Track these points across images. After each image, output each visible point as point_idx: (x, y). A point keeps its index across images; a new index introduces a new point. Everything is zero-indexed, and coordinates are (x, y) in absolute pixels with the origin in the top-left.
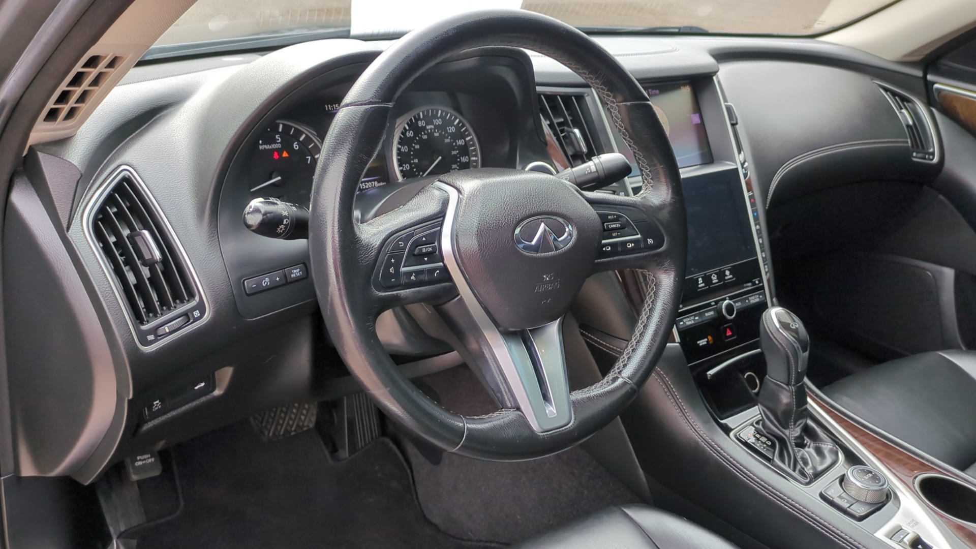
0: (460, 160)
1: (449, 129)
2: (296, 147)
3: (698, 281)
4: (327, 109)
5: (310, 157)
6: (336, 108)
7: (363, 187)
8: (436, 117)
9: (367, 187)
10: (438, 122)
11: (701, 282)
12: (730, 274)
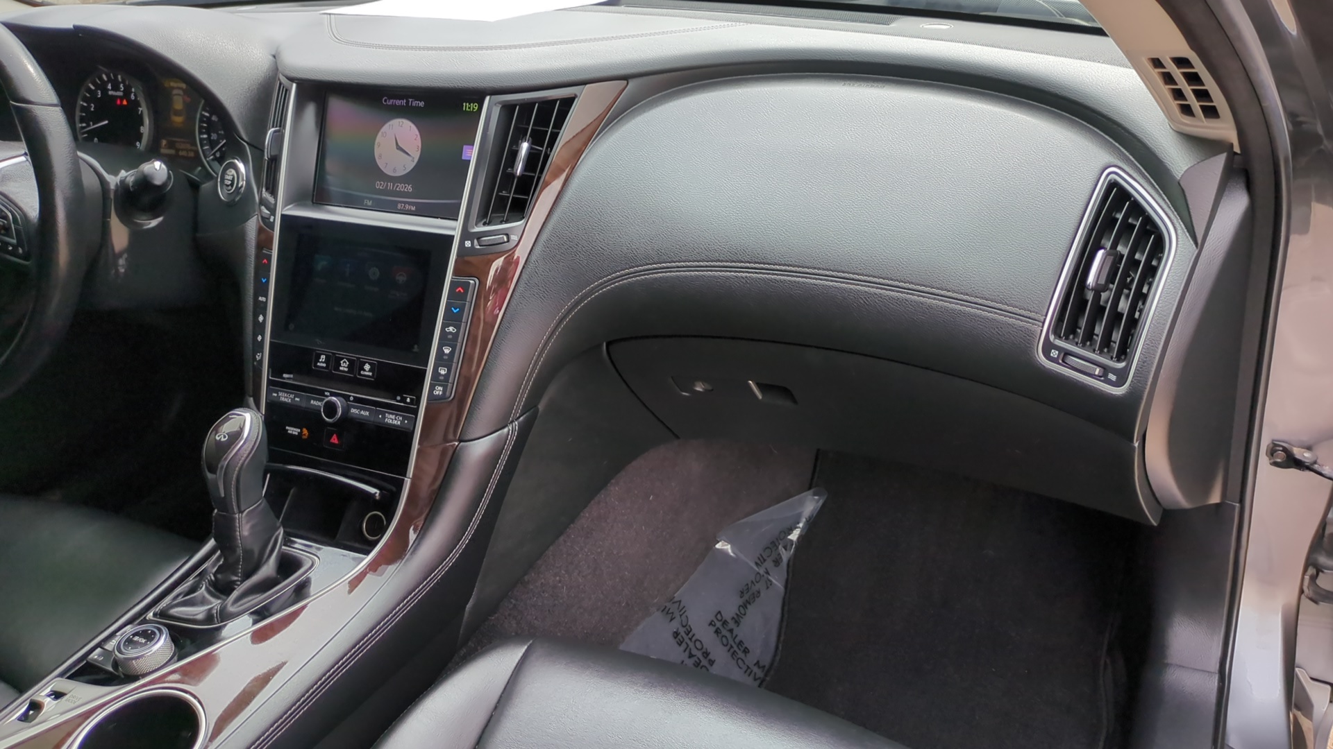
3: (320, 358)
11: (323, 360)
12: (369, 371)
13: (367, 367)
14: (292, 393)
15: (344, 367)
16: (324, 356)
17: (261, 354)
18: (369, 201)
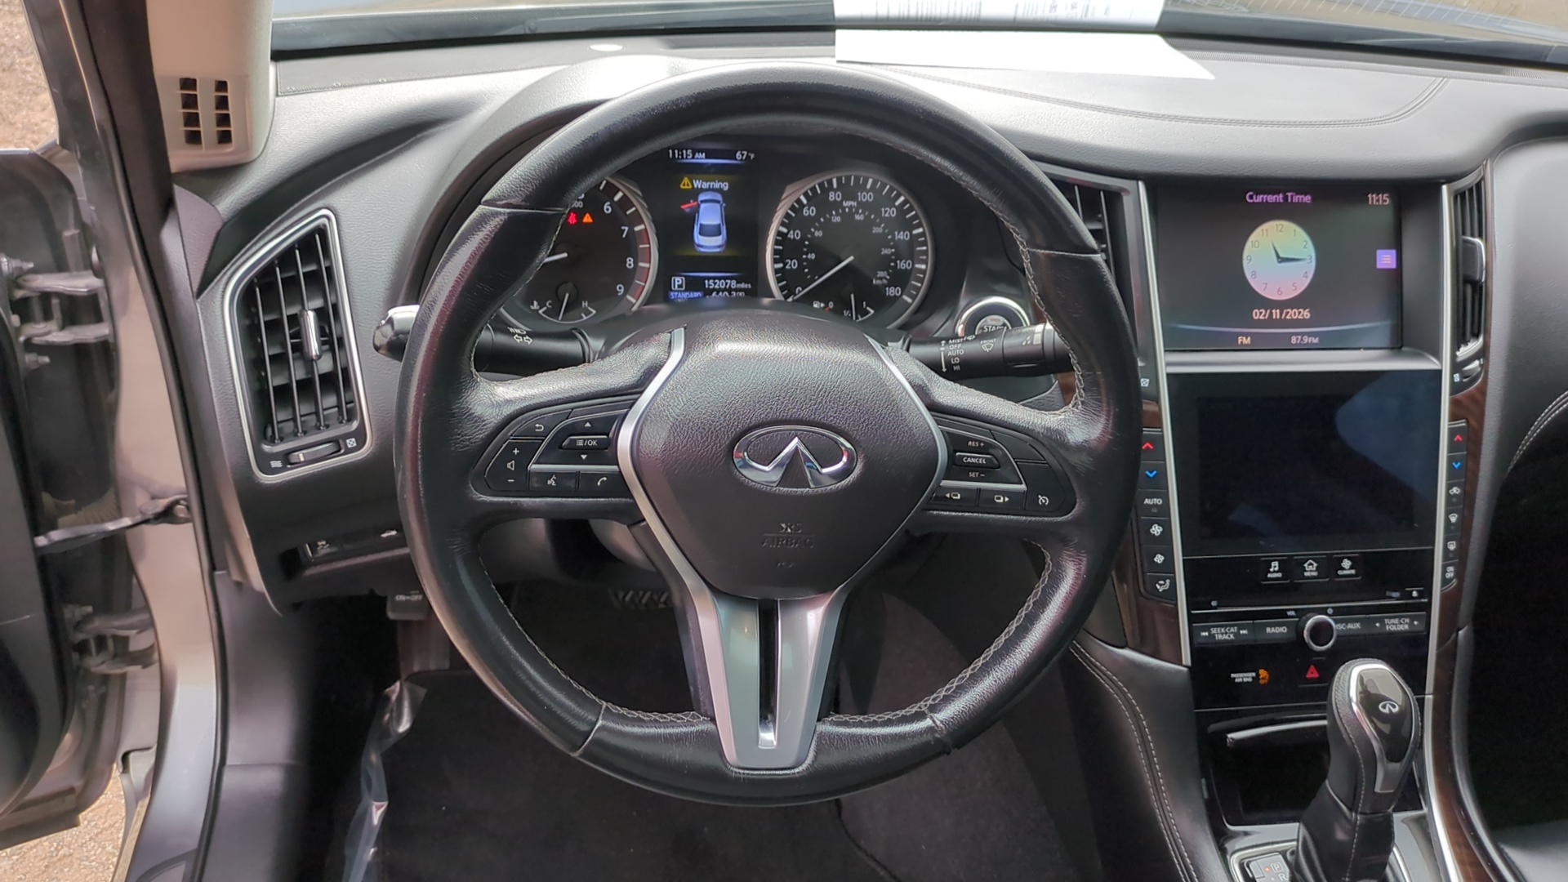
0: (896, 264)
1: (886, 212)
2: (608, 209)
3: (1270, 567)
4: (671, 156)
5: (627, 228)
6: (687, 155)
7: (709, 285)
8: (863, 188)
9: (717, 287)
10: (866, 197)
11: (1276, 569)
12: (1351, 568)
13: (1346, 564)
14: (1233, 626)
15: (1311, 571)
16: (1276, 563)
17: (1168, 581)
18: (1247, 338)
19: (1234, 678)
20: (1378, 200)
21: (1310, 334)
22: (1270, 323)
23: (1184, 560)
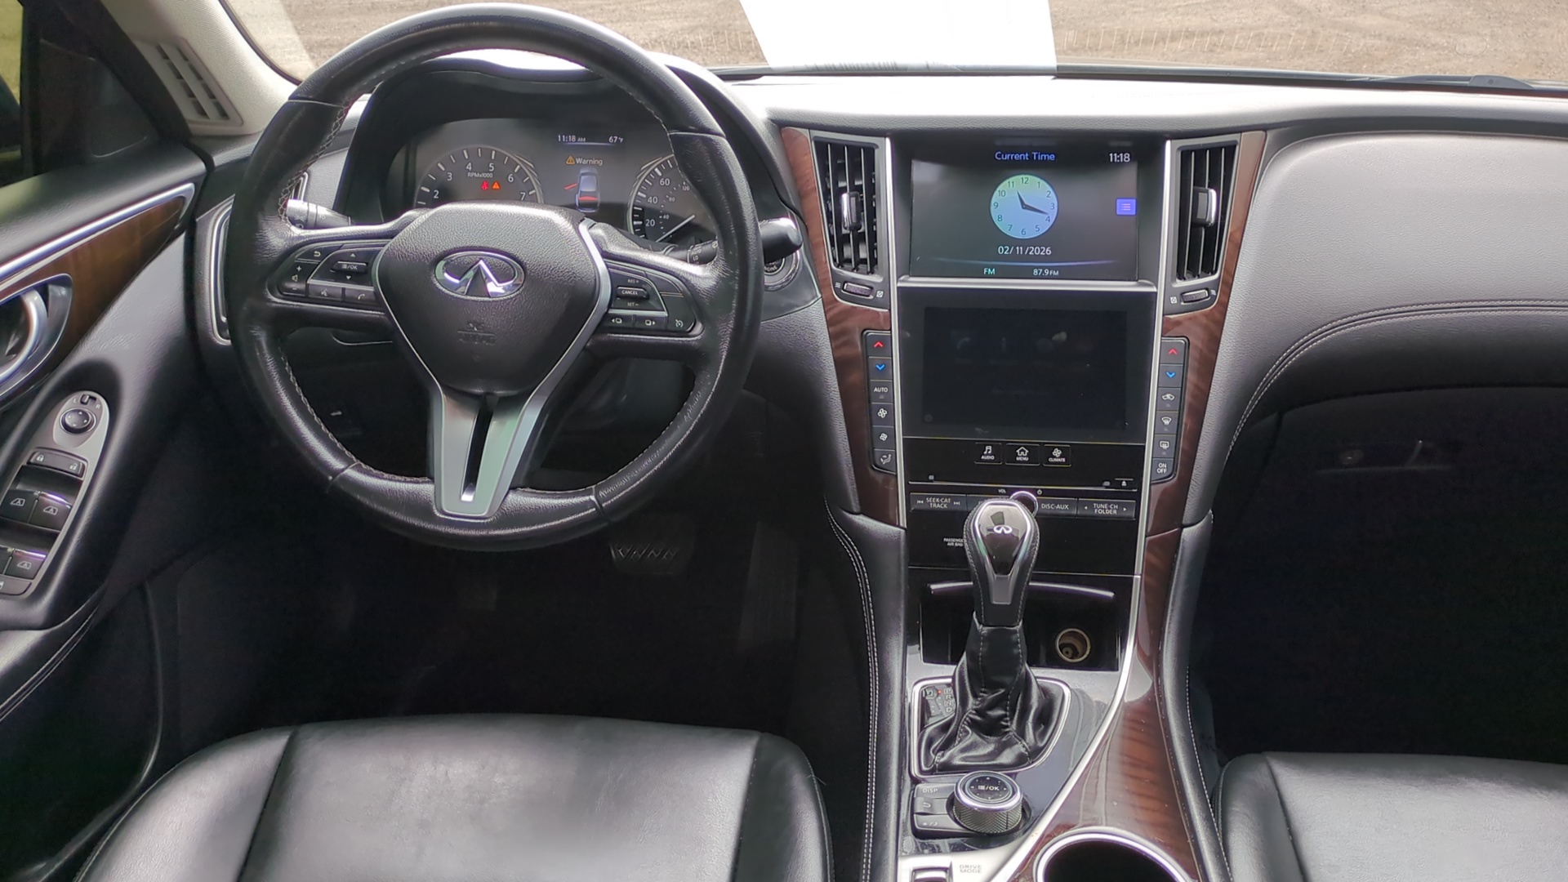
2: (511, 179)
3: (985, 450)
5: (524, 194)
11: (990, 452)
12: (1061, 457)
13: (1057, 452)
14: (948, 497)
15: (1022, 456)
16: (990, 448)
17: (890, 456)
18: (992, 270)
19: (947, 543)
20: (1119, 159)
21: (1050, 268)
22: (1014, 257)
23: (904, 439)
